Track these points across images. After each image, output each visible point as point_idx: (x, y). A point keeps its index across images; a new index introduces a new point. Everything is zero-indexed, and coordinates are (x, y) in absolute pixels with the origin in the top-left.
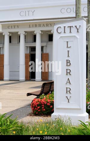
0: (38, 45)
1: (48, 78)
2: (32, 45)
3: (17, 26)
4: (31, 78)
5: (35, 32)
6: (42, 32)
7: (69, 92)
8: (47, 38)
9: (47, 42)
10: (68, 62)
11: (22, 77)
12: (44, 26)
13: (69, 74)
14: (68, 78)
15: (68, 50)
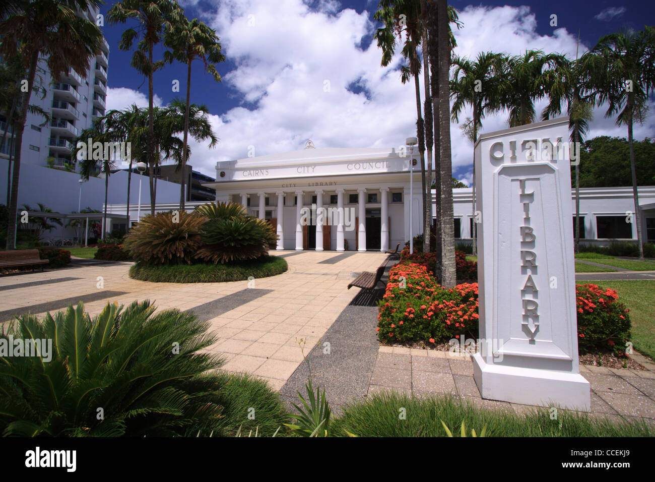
1: (331, 247)
3: (294, 184)
4: (309, 248)
5: (315, 192)
6: (324, 192)
7: (531, 313)
8: (328, 200)
9: (329, 204)
10: (527, 233)
11: (299, 246)
12: (326, 184)
13: (529, 265)
14: (530, 275)
15: (526, 202)
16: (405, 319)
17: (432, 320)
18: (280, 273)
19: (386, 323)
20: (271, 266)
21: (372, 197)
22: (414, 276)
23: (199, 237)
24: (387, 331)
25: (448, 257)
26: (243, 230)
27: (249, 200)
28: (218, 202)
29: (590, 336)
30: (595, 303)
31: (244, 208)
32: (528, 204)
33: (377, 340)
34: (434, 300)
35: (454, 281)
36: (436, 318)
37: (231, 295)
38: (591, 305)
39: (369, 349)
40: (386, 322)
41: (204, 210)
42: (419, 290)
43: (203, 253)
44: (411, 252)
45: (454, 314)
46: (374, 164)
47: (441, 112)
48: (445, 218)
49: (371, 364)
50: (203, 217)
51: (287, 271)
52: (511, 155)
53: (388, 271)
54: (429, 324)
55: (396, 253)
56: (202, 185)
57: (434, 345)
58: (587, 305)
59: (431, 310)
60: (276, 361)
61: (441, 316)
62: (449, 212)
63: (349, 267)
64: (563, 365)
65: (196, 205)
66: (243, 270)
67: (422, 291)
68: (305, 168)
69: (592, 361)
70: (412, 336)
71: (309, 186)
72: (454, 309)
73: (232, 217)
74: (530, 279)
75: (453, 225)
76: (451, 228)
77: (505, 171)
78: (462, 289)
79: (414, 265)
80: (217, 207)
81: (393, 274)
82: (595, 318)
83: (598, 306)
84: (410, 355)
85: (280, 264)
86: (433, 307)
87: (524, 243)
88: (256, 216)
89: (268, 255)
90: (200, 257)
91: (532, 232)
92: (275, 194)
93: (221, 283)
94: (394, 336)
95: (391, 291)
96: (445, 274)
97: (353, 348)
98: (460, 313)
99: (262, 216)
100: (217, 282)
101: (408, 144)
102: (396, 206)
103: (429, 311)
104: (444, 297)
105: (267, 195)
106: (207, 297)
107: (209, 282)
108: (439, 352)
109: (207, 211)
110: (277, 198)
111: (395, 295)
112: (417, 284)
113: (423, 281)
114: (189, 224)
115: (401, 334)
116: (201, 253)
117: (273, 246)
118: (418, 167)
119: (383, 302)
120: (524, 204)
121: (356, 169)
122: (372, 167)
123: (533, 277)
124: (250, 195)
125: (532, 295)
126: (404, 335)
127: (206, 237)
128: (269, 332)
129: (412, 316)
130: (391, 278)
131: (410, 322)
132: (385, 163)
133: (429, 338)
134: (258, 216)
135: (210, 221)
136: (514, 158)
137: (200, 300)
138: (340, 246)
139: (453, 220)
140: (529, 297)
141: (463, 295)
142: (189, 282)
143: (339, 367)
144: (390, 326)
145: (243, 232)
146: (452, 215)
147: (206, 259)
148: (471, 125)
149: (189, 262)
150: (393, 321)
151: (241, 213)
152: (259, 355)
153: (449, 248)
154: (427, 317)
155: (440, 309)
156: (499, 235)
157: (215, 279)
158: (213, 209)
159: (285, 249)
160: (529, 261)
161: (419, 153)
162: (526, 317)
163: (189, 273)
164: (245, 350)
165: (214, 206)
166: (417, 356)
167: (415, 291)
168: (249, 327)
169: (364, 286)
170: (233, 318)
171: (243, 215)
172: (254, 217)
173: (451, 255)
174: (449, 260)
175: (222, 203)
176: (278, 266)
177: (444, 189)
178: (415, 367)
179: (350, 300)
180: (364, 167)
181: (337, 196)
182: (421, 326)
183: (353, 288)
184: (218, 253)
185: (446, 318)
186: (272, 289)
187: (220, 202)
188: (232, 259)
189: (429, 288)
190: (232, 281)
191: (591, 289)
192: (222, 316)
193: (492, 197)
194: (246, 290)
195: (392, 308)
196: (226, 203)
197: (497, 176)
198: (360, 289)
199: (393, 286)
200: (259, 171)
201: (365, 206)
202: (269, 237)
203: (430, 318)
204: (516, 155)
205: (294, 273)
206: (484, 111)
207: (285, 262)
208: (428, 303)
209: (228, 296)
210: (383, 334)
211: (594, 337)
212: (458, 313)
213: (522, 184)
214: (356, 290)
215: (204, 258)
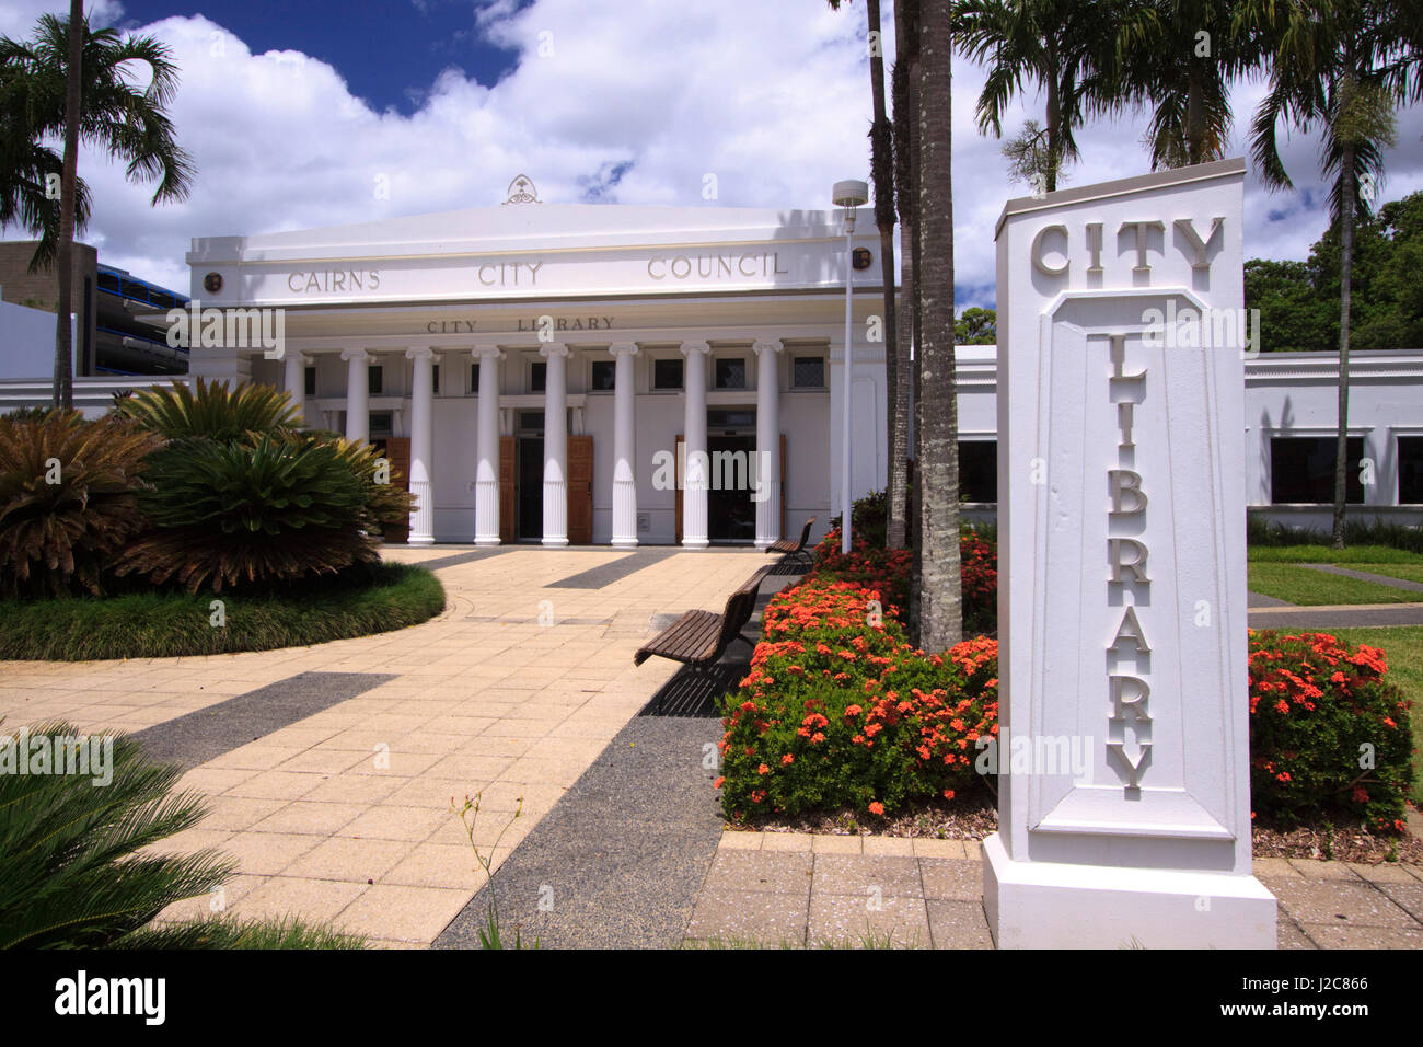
0: (553, 402)
1: (592, 533)
2: (531, 401)
3: (468, 323)
4: (521, 536)
5: (541, 350)
6: (570, 350)
7: (1131, 714)
8: (585, 377)
9: (587, 392)
10: (1125, 487)
11: (487, 530)
12: (579, 325)
13: (1130, 578)
14: (1130, 608)
15: (1126, 400)
16: (801, 747)
17: (877, 746)
18: (419, 621)
19: (742, 764)
20: (388, 596)
21: (728, 371)
22: (838, 620)
23: (130, 502)
24: (747, 786)
25: (939, 562)
26: (288, 477)
27: (310, 374)
28: (200, 382)
29: (1307, 779)
30: (1321, 686)
31: (293, 399)
32: (1131, 405)
33: (718, 815)
34: (886, 688)
35: (954, 634)
36: (891, 741)
37: (245, 696)
38: (1311, 690)
39: (690, 842)
40: (742, 758)
41: (149, 408)
42: (846, 660)
43: (146, 557)
44: (846, 549)
45: (942, 726)
46: (736, 260)
47: (924, 114)
48: (933, 442)
49: (693, 883)
50: (145, 435)
51: (444, 614)
52: (1088, 265)
53: (762, 608)
54: (870, 761)
55: (800, 550)
56: (137, 318)
57: (883, 822)
58: (1301, 691)
59: (877, 719)
60: (399, 889)
61: (903, 733)
62: (942, 425)
63: (648, 597)
64: (1209, 853)
65: (118, 389)
66: (290, 612)
67: (857, 664)
68: (507, 268)
69: (1309, 848)
70: (820, 798)
71: (520, 329)
72: (942, 712)
73: (252, 434)
74: (1130, 619)
75: (956, 463)
76: (949, 471)
77: (1071, 310)
78: (968, 656)
79: (843, 586)
80: (195, 398)
81: (775, 614)
82: (1320, 728)
83: (1329, 693)
84: (811, 851)
85: (417, 589)
86: (880, 710)
87: (1116, 517)
88: (335, 431)
89: (379, 563)
90: (136, 570)
91: (1138, 487)
92: (403, 353)
93: (210, 657)
94: (768, 800)
95: (763, 665)
96: (930, 614)
97: (642, 842)
98: (958, 724)
99: (357, 430)
100: (197, 653)
101: (838, 202)
102: (803, 400)
103: (871, 722)
104: (916, 679)
105: (374, 359)
106: (162, 704)
107: (170, 654)
108: (897, 840)
109: (159, 412)
110: (409, 367)
111: (775, 677)
112: (844, 644)
113: (862, 634)
114: (91, 456)
115: (787, 792)
116: (137, 556)
117: (398, 533)
118: (874, 276)
119: (738, 699)
120: (1121, 406)
121: (676, 275)
122: (729, 272)
123: (1139, 612)
124: (316, 355)
125: (1133, 664)
126: (797, 794)
127: (155, 501)
128: (377, 804)
129: (819, 737)
130: (768, 628)
131: (812, 755)
132: (770, 260)
133: (867, 800)
134: (343, 432)
135: (171, 445)
136: (1095, 274)
137: (137, 715)
138: (623, 531)
139: (956, 447)
140: (1127, 669)
141: (971, 671)
142: (94, 657)
143: (594, 895)
144: (753, 771)
145: (288, 485)
146: (951, 434)
147: (157, 578)
148: (1039, 144)
149: (95, 589)
150: (765, 755)
151: (281, 421)
152: (342, 874)
153: (941, 534)
154: (862, 739)
155: (903, 715)
156: (1052, 494)
157: (191, 645)
158: (180, 404)
159: (439, 542)
160: (1129, 567)
161: (876, 231)
162: (1117, 725)
163: (96, 624)
164: (295, 861)
165: (185, 393)
166: (830, 855)
167: (835, 665)
168: (309, 792)
169: (686, 655)
170: (254, 767)
171: (290, 426)
172: (329, 435)
173: (946, 556)
174: (943, 569)
175: (215, 384)
176: (410, 598)
177: (931, 353)
178: (821, 886)
179: (646, 699)
180: (704, 272)
181: (613, 364)
182: (846, 767)
183: (653, 660)
184: (201, 555)
185: (917, 741)
186: (391, 671)
187: (208, 383)
188: (252, 576)
189: (878, 655)
190: (253, 649)
191: (1316, 648)
192: (219, 761)
193: (1036, 383)
194: (299, 677)
195: (762, 716)
196: (227, 384)
197: (1049, 322)
198: (678, 665)
199: (770, 653)
200: (348, 274)
201: (705, 398)
202: (379, 502)
203: (870, 744)
204: (1102, 265)
205: (467, 619)
206: (1083, 102)
207: (437, 584)
208: (869, 699)
209: (239, 698)
210: (734, 795)
211: (1317, 781)
212: (952, 724)
213: (1117, 345)
214: (663, 670)
215: (150, 574)
